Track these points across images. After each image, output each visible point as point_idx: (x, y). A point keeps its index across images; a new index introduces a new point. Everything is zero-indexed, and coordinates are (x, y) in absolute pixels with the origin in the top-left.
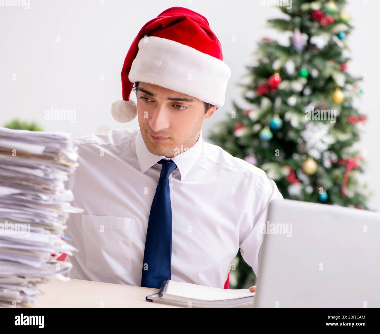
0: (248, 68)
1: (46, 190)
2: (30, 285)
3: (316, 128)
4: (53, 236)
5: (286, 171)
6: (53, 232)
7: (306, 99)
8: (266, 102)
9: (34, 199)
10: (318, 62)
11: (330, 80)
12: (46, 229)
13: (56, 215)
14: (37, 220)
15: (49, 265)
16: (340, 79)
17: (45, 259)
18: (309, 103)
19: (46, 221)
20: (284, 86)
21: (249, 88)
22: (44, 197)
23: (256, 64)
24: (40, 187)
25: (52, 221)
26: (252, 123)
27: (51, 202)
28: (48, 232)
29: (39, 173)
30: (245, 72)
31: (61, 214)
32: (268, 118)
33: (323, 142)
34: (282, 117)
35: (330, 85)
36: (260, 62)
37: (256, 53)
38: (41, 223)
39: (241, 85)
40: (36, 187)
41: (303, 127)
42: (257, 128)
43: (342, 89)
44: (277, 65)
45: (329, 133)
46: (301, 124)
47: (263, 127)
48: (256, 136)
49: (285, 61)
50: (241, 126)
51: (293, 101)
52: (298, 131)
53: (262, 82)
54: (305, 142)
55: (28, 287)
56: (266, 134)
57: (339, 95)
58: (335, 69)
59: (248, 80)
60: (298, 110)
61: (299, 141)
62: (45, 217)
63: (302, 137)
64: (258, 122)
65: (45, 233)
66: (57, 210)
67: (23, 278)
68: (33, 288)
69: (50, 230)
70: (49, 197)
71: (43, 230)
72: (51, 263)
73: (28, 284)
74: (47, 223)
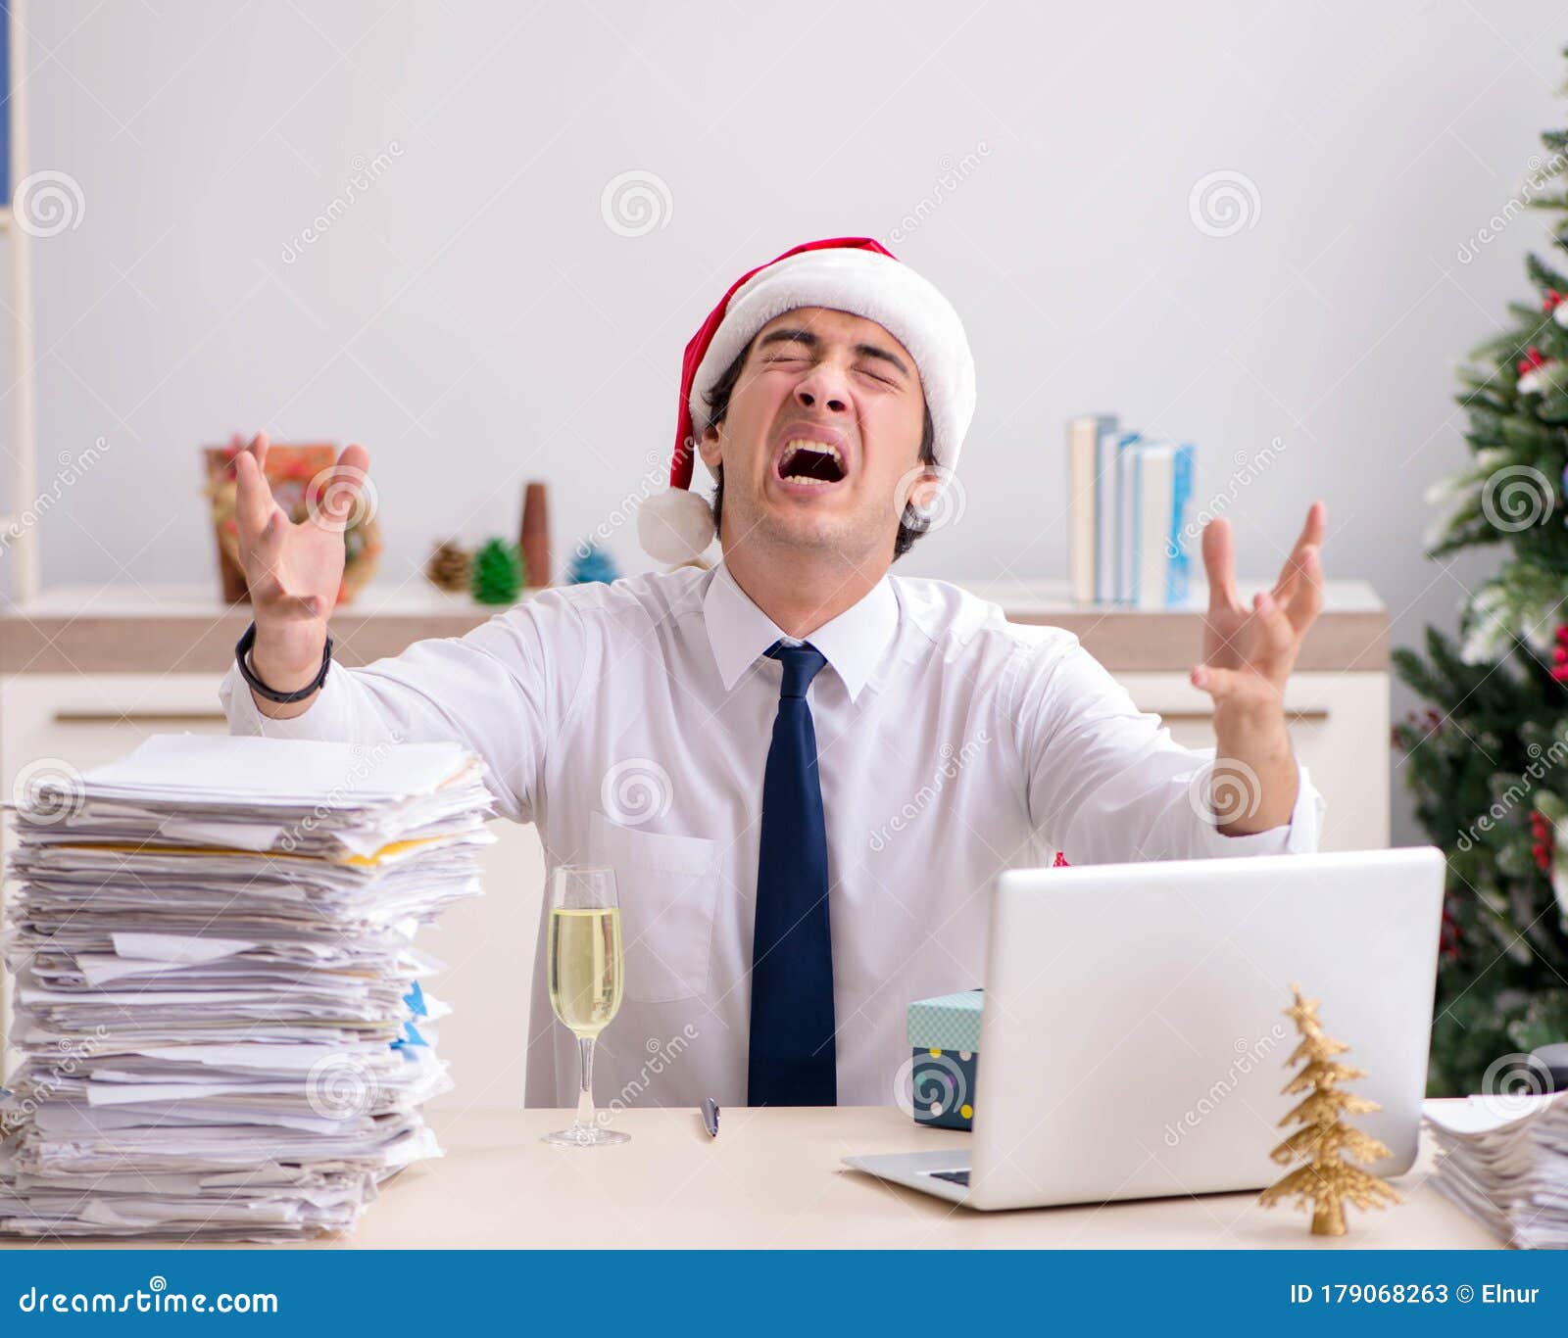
1: (323, 935)
2: (322, 1181)
4: (368, 1047)
6: (370, 1035)
9: (296, 958)
12: (346, 1030)
13: (364, 992)
14: (317, 1011)
15: (372, 1123)
19: (341, 1011)
22: (321, 951)
24: (309, 927)
25: (360, 1007)
27: (346, 961)
28: (354, 1037)
29: (297, 894)
31: (381, 985)
38: (328, 1017)
40: (300, 926)
55: (319, 1188)
62: (336, 1002)
65: (342, 1042)
66: (370, 977)
67: (297, 1165)
68: (331, 1187)
69: (361, 1031)
70: (335, 950)
71: (338, 1034)
72: (377, 1118)
73: (317, 1180)
74: (344, 1016)
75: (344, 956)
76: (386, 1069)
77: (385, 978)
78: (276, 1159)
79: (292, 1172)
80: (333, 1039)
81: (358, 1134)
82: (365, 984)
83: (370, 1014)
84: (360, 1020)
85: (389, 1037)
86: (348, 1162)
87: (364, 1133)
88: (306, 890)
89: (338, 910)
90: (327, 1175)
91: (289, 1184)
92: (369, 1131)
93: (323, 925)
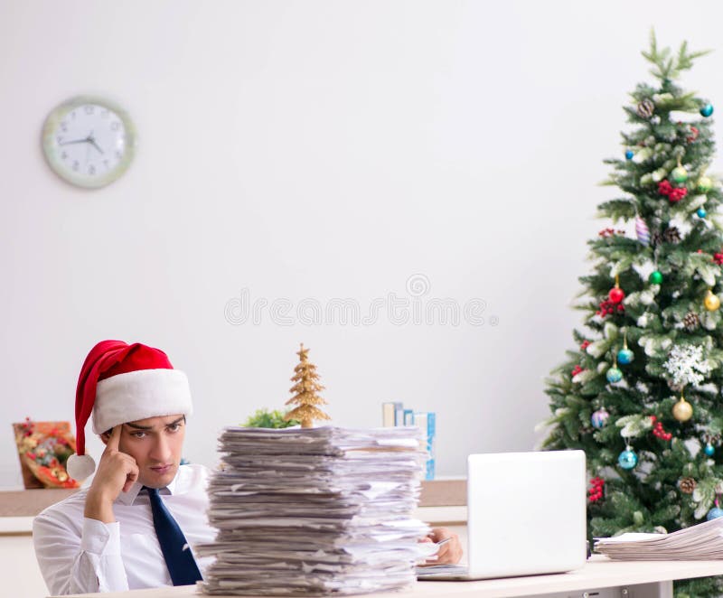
0: (583, 280)
5: (648, 423)
7: (664, 314)
8: (609, 327)
10: (675, 255)
20: (630, 300)
26: (595, 361)
32: (614, 351)
33: (695, 370)
34: (634, 346)
35: (701, 288)
37: (591, 257)
41: (666, 355)
42: (602, 366)
43: (714, 290)
44: (614, 272)
45: (703, 358)
46: (661, 351)
47: (610, 366)
48: (602, 379)
49: (630, 261)
51: (644, 320)
52: (659, 362)
53: (602, 298)
54: (671, 376)
56: (614, 373)
57: (712, 301)
61: (664, 375)
63: (665, 369)
64: (602, 358)
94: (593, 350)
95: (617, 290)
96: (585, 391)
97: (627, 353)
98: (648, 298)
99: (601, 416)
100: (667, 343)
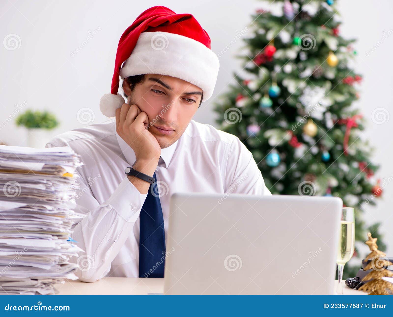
0: (244, 40)
1: (50, 201)
2: (44, 286)
3: (313, 92)
4: (61, 241)
5: (288, 136)
6: (60, 237)
7: (301, 65)
8: (263, 72)
9: (39, 210)
10: (310, 28)
11: (323, 45)
12: (53, 235)
13: (61, 222)
14: (45, 228)
15: (59, 267)
16: (332, 43)
17: (55, 261)
18: (304, 69)
19: (53, 228)
20: (279, 54)
21: (248, 59)
22: (48, 207)
23: (252, 36)
24: (44, 199)
25: (59, 227)
26: (252, 93)
28: (56, 238)
29: (41, 187)
30: (243, 44)
31: (67, 221)
32: (267, 87)
33: (321, 105)
34: (280, 84)
35: (324, 50)
36: (256, 33)
37: (251, 26)
38: (48, 230)
39: (240, 57)
40: (41, 199)
41: (301, 93)
42: (257, 97)
43: (335, 52)
44: (270, 36)
45: (326, 95)
46: (298, 89)
47: (263, 95)
48: (257, 105)
49: (279, 31)
50: (242, 97)
51: (288, 68)
52: (296, 97)
53: (259, 53)
54: (303, 107)
55: (42, 288)
56: (266, 102)
57: (333, 59)
58: (327, 34)
59: (247, 52)
60: (295, 76)
61: (298, 106)
62: (52, 225)
63: (300, 102)
64: (258, 91)
65: (52, 239)
66: (63, 218)
67: (36, 280)
68: (46, 288)
69: (58, 236)
70: (53, 207)
71: (51, 236)
72: (62, 265)
73: (42, 285)
74: (54, 230)
75: (55, 210)
76: (67, 249)
77: (67, 218)
78: (30, 278)
79: (34, 282)
80: (50, 238)
81: (56, 270)
82: (61, 220)
83: (62, 230)
84: (59, 232)
85: (67, 238)
86: (53, 279)
87: (58, 270)
88: (46, 186)
89: (56, 193)
90: (44, 284)
91: (33, 286)
92: (60, 269)
93: (50, 199)
94: (253, 86)
95: (271, 47)
96: (246, 111)
97: (275, 89)
98: (292, 54)
99: (254, 129)
100: (302, 84)
